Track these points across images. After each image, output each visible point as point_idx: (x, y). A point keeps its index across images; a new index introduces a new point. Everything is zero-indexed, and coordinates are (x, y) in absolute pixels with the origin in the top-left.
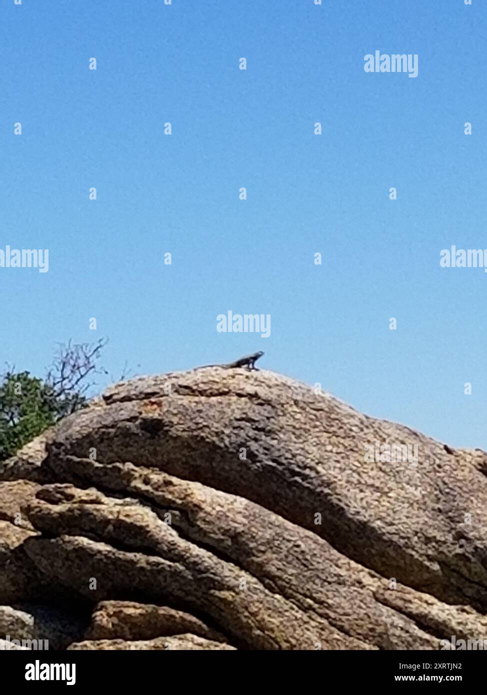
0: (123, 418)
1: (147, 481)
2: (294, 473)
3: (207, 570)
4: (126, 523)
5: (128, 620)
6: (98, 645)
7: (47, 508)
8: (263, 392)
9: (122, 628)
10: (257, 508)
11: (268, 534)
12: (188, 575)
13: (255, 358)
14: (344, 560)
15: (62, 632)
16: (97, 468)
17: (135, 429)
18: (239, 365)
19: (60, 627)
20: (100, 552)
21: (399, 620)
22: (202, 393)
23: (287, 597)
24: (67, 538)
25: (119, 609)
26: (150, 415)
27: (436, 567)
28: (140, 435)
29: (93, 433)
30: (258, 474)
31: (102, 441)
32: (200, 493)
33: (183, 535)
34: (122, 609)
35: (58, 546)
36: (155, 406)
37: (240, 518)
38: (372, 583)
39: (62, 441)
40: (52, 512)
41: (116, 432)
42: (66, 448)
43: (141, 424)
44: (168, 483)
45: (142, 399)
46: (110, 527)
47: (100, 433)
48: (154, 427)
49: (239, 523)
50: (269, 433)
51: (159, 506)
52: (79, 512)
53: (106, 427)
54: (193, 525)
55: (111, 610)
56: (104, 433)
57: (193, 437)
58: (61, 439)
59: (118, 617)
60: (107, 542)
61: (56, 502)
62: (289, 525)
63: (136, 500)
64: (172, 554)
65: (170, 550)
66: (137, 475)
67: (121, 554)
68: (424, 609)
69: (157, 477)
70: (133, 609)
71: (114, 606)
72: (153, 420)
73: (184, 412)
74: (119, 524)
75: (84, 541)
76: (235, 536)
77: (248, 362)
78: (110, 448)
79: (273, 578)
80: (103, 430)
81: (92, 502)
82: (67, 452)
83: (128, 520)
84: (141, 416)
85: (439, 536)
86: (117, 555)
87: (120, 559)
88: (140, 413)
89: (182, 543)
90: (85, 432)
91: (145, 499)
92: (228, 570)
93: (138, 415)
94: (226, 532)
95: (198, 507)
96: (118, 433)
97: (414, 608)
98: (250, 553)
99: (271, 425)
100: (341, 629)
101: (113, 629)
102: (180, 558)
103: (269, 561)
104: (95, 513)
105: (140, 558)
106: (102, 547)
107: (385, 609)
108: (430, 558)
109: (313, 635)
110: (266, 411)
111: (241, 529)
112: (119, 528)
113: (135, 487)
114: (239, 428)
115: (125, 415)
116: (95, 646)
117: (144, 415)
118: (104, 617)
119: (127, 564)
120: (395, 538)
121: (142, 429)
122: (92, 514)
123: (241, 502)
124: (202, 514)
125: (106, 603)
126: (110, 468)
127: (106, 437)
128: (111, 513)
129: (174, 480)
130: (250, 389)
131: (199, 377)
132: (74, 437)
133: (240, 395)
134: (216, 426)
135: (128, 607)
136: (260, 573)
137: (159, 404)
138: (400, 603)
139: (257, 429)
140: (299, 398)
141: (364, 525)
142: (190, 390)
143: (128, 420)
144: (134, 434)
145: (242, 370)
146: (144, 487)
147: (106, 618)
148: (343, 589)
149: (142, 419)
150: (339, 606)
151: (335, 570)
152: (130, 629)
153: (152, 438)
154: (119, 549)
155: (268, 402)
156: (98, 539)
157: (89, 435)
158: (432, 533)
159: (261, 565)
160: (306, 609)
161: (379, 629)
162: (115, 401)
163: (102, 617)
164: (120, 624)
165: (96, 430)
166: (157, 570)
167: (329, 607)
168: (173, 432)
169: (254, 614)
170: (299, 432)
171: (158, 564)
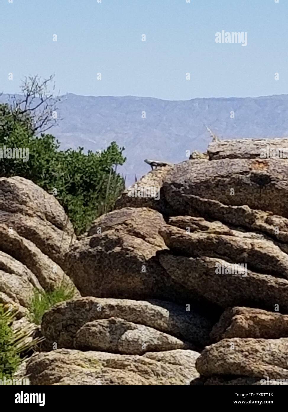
0: (236, 171)
1: (269, 222)
4: (261, 253)
5: (260, 323)
6: (246, 342)
7: (188, 235)
9: (255, 328)
15: (189, 323)
16: (223, 208)
17: (247, 181)
19: (187, 319)
25: (254, 315)
26: (260, 172)
28: (251, 185)
29: (211, 180)
31: (217, 186)
34: (257, 315)
36: (262, 165)
39: (182, 183)
40: (193, 238)
41: (230, 181)
42: (186, 188)
43: (251, 177)
45: (249, 158)
46: (245, 255)
47: (216, 180)
48: (263, 180)
52: (217, 241)
53: (222, 176)
55: (248, 315)
56: (219, 180)
59: (253, 321)
63: (261, 235)
66: (258, 216)
67: (255, 275)
69: (278, 220)
70: (265, 315)
71: (249, 312)
72: (262, 176)
73: (286, 171)
74: (254, 253)
78: (223, 192)
80: (219, 178)
81: (226, 234)
84: (251, 172)
86: (251, 275)
87: (254, 278)
88: (251, 169)
90: (204, 178)
93: (249, 170)
96: (232, 182)
101: (249, 329)
104: (232, 242)
105: (271, 279)
112: (253, 255)
113: (260, 226)
115: (237, 169)
116: (243, 342)
117: (254, 171)
118: (243, 320)
119: (259, 282)
121: (252, 181)
122: (230, 243)
126: (235, 209)
127: (220, 183)
128: (246, 244)
132: (193, 181)
135: (261, 313)
137: (266, 164)
143: (241, 173)
144: (244, 183)
147: (245, 320)
149: (252, 173)
152: (260, 329)
153: (261, 188)
154: (253, 271)
156: (231, 261)
157: (206, 181)
163: (241, 320)
164: (254, 325)
165: (213, 178)
168: (279, 185)
171: (285, 284)
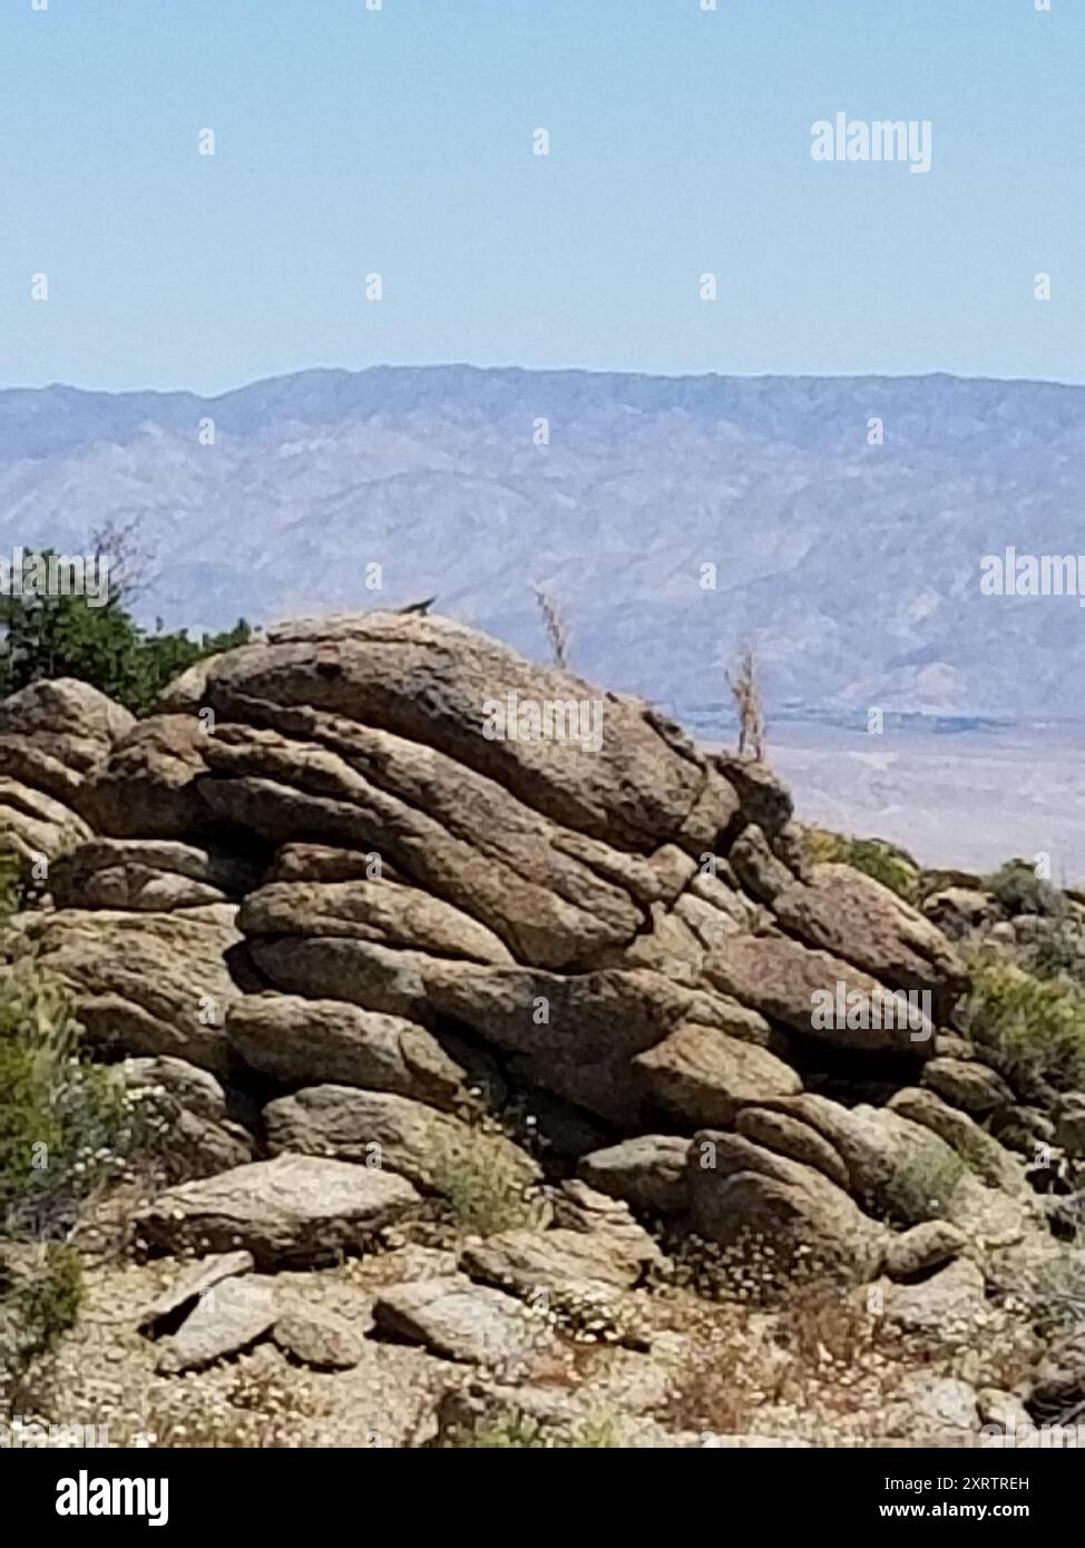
0: (297, 660)
1: (332, 727)
2: (471, 722)
3: (398, 817)
5: (318, 864)
6: (295, 887)
7: (226, 749)
8: (441, 641)
9: (313, 870)
10: (443, 758)
11: (454, 783)
12: (379, 822)
13: (427, 604)
14: (523, 809)
16: (276, 710)
17: (311, 673)
18: (411, 609)
20: (287, 796)
21: (576, 868)
22: (379, 639)
23: (471, 843)
24: (253, 780)
25: (309, 852)
26: (327, 659)
27: (601, 813)
28: (315, 678)
29: (265, 674)
30: (435, 722)
31: (273, 681)
32: (390, 742)
33: (371, 781)
34: (313, 852)
35: (239, 787)
36: (331, 651)
37: (428, 768)
38: (551, 831)
39: (230, 679)
41: (290, 675)
42: (234, 686)
43: (317, 668)
44: (356, 732)
45: (315, 642)
46: (298, 773)
47: (272, 674)
48: (331, 672)
49: (428, 773)
50: (448, 681)
51: (349, 755)
52: (263, 756)
53: (279, 668)
54: (383, 772)
55: (302, 853)
56: (277, 674)
57: (372, 685)
58: (227, 676)
59: (308, 860)
60: (295, 785)
61: (234, 743)
62: (472, 774)
63: (323, 746)
64: (362, 800)
65: (361, 798)
66: (321, 720)
67: (312, 800)
68: (599, 857)
69: (343, 725)
70: (324, 853)
71: (304, 849)
72: (330, 665)
73: (362, 659)
74: (309, 771)
75: (270, 784)
76: (425, 786)
77: (421, 607)
79: (460, 826)
80: (276, 671)
81: (275, 745)
82: (236, 691)
83: (319, 767)
84: (316, 660)
85: (607, 784)
86: (306, 800)
87: (309, 803)
88: (315, 656)
89: (373, 791)
91: (331, 746)
92: (417, 819)
93: (312, 658)
94: (415, 781)
95: (388, 757)
96: (293, 676)
97: (590, 855)
98: (438, 801)
99: (451, 674)
100: (522, 875)
101: (303, 871)
102: (371, 805)
103: (455, 810)
104: (283, 757)
105: (331, 804)
106: (288, 791)
107: (560, 856)
108: (598, 806)
109: (495, 881)
110: (445, 659)
111: (430, 778)
112: (308, 774)
113: (320, 733)
114: (418, 676)
115: (298, 657)
116: (291, 888)
117: (319, 659)
118: (294, 859)
119: (316, 809)
120: (565, 786)
121: (317, 673)
123: (428, 752)
124: (392, 764)
125: (295, 845)
126: (292, 712)
127: (277, 678)
128: (298, 757)
129: (362, 728)
130: (427, 637)
131: (374, 623)
132: (243, 676)
133: (418, 643)
134: (396, 674)
135: (319, 850)
136: (446, 821)
137: (336, 649)
138: (575, 851)
139: (437, 678)
140: (475, 647)
141: (536, 772)
142: (367, 637)
143: (304, 663)
144: (308, 677)
145: (415, 615)
146: (331, 734)
147: (296, 860)
148: (523, 837)
149: (318, 663)
150: (520, 853)
151: (515, 818)
152: (320, 871)
153: (328, 682)
155: (444, 651)
157: (260, 675)
158: (600, 781)
159: (447, 813)
160: (488, 855)
161: (557, 876)
162: (282, 642)
163: (292, 860)
164: (308, 866)
165: (268, 671)
166: (348, 814)
167: (511, 854)
168: (352, 678)
169: (442, 860)
170: (476, 682)
171: (348, 810)
